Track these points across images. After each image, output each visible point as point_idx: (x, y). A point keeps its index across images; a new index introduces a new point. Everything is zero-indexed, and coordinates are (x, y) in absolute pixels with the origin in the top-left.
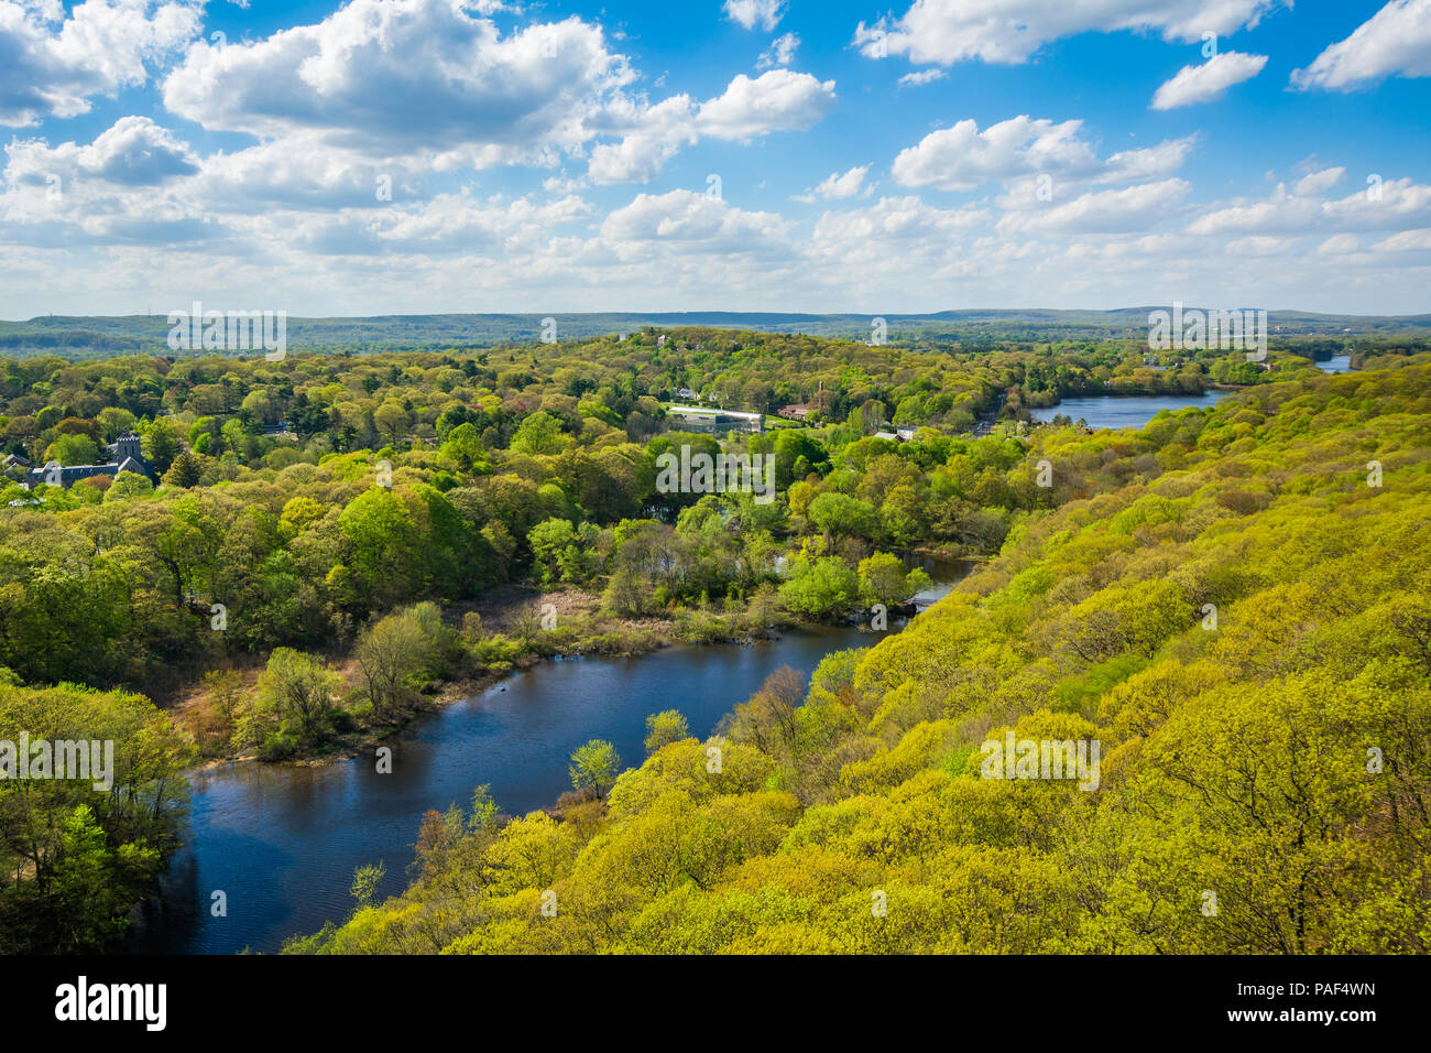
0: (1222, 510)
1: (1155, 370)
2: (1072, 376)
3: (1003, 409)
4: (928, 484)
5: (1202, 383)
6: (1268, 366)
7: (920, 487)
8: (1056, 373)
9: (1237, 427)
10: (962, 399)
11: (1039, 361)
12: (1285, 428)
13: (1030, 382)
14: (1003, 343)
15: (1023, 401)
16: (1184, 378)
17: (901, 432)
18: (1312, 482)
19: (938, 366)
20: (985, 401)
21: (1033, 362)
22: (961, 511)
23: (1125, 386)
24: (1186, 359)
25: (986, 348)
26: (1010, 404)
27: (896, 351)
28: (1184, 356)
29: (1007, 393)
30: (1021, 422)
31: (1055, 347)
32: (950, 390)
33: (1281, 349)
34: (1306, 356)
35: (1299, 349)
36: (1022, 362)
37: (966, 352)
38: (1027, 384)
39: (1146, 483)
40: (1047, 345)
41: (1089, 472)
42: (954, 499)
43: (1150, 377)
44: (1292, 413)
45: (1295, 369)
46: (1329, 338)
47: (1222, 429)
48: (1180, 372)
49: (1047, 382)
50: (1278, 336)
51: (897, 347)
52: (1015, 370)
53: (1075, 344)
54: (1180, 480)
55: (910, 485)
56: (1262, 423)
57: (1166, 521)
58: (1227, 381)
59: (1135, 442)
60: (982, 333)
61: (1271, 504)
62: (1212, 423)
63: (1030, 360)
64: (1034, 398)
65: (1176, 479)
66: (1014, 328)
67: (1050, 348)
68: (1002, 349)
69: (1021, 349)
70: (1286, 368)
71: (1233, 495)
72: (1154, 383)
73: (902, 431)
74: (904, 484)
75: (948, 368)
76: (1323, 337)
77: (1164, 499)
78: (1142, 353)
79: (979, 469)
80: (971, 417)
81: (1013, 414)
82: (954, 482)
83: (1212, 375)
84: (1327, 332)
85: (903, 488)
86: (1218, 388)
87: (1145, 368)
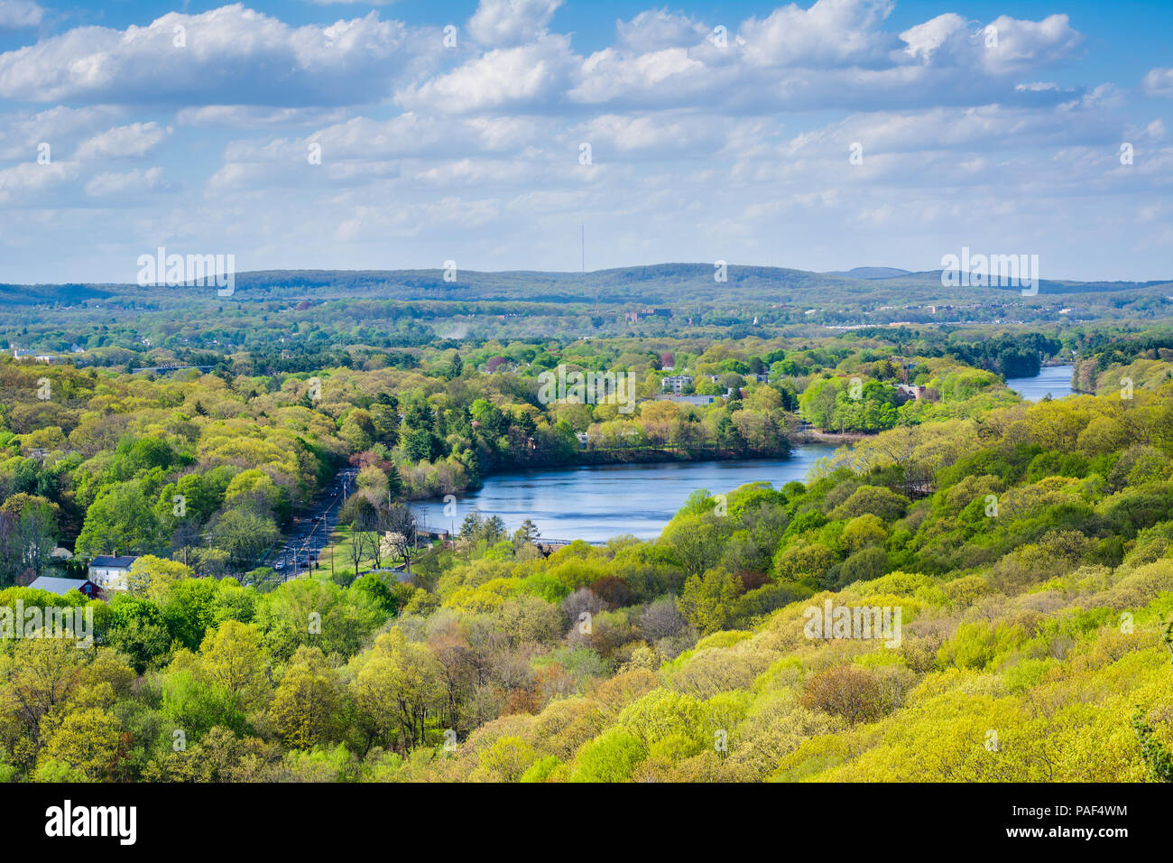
0: (810, 717)
1: (685, 404)
2: (504, 423)
3: (349, 505)
4: (154, 701)
5: (785, 431)
6: (915, 390)
7: (132, 712)
8: (469, 416)
9: (854, 525)
10: (248, 485)
11: (429, 392)
12: (946, 523)
13: (411, 438)
14: (351, 349)
15: (395, 487)
16: (746, 421)
17: (100, 575)
18: (991, 641)
19: (188, 405)
20: (303, 487)
21: (418, 393)
22: (237, 763)
23: (623, 443)
24: (751, 378)
25: (308, 364)
26: (365, 493)
27: (84, 373)
28: (746, 371)
29: (354, 466)
30: (389, 536)
31: (468, 355)
32: (218, 463)
33: (939, 354)
34: (988, 366)
35: (976, 352)
36: (391, 393)
37: (262, 370)
38: (403, 446)
39: (656, 665)
40: (451, 352)
41: (539, 649)
42: (218, 735)
43: (675, 421)
44: (960, 488)
45: (968, 394)
46: (1033, 328)
47: (822, 532)
48: (739, 407)
49: (449, 439)
50: (935, 327)
51: (96, 363)
52: (376, 412)
53: (514, 348)
54: (731, 653)
55: (107, 705)
56: (902, 515)
57: (692, 753)
58: (835, 424)
59: (639, 568)
60: (303, 326)
61: (913, 692)
62: (800, 517)
63: (410, 387)
64: (421, 478)
65: (722, 652)
66: (377, 314)
67: (457, 359)
68: (347, 362)
69: (392, 362)
70: (950, 392)
71: (833, 682)
72: (685, 434)
73: (100, 571)
74: (90, 705)
75: (213, 408)
76: (1020, 328)
77: (686, 701)
78: (658, 367)
79: (284, 655)
80: (270, 528)
81: (370, 517)
82: (219, 692)
83: (805, 412)
84: (1026, 315)
85: (86, 717)
86: (817, 443)
87: (664, 400)
